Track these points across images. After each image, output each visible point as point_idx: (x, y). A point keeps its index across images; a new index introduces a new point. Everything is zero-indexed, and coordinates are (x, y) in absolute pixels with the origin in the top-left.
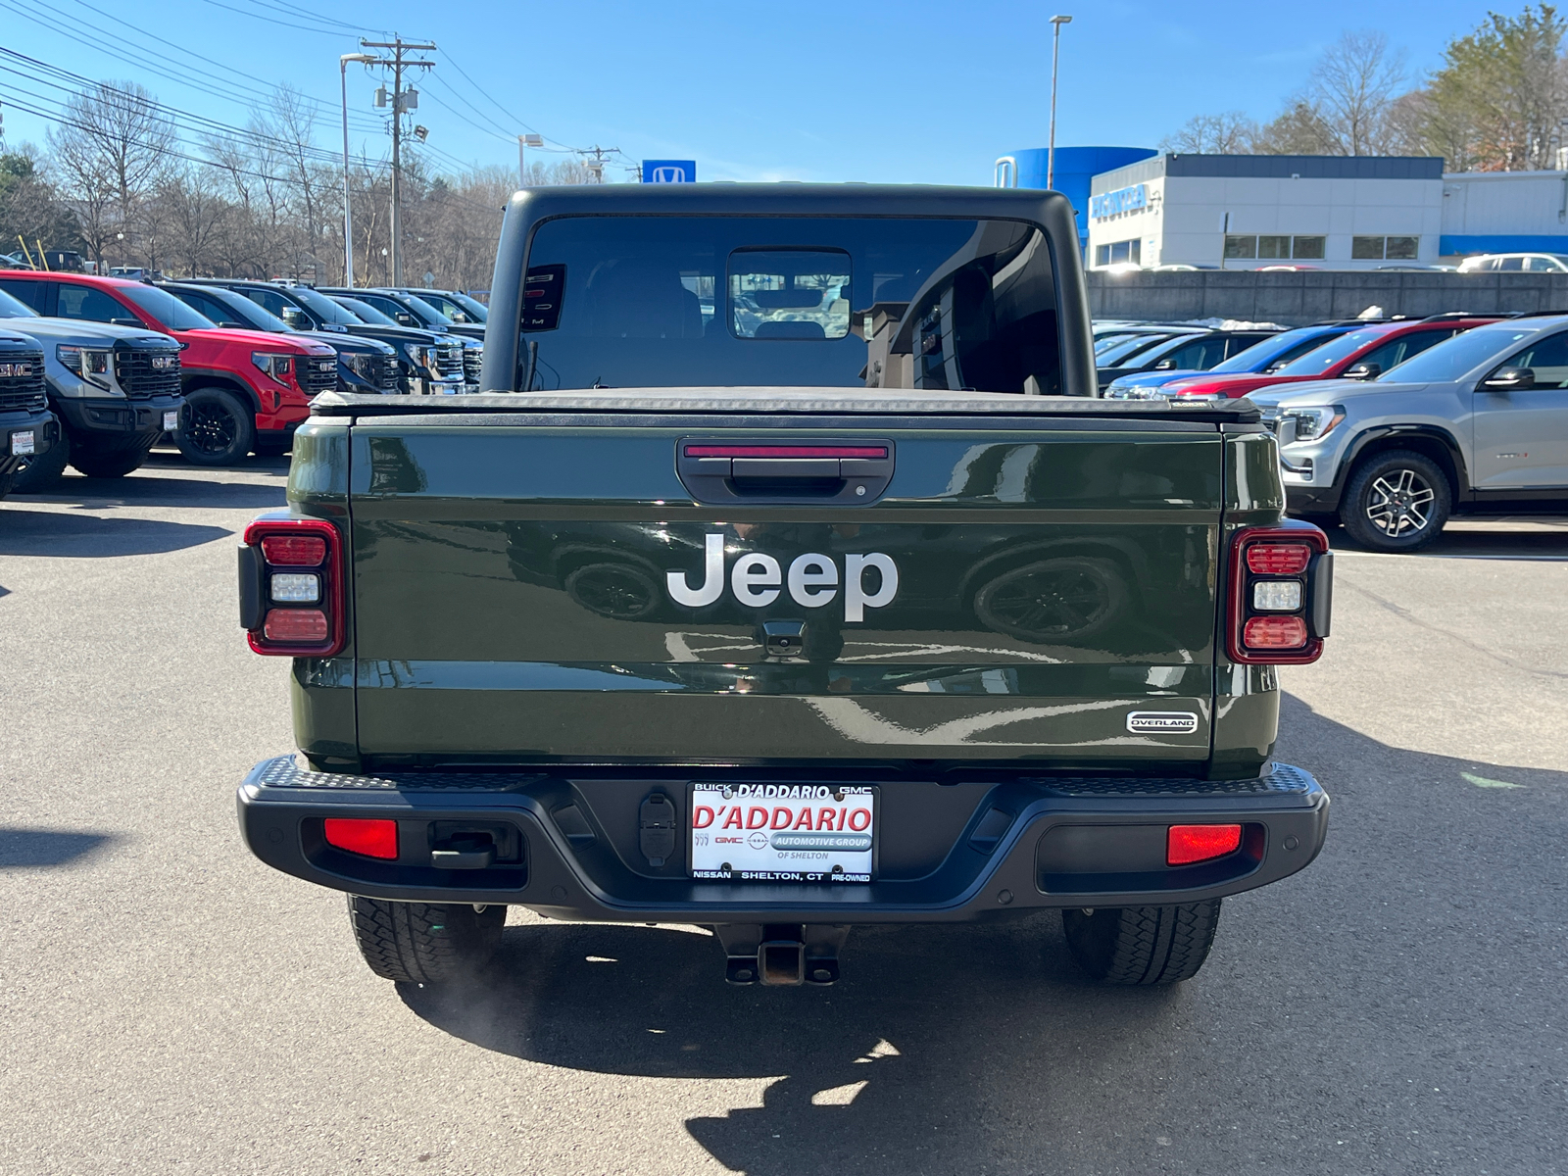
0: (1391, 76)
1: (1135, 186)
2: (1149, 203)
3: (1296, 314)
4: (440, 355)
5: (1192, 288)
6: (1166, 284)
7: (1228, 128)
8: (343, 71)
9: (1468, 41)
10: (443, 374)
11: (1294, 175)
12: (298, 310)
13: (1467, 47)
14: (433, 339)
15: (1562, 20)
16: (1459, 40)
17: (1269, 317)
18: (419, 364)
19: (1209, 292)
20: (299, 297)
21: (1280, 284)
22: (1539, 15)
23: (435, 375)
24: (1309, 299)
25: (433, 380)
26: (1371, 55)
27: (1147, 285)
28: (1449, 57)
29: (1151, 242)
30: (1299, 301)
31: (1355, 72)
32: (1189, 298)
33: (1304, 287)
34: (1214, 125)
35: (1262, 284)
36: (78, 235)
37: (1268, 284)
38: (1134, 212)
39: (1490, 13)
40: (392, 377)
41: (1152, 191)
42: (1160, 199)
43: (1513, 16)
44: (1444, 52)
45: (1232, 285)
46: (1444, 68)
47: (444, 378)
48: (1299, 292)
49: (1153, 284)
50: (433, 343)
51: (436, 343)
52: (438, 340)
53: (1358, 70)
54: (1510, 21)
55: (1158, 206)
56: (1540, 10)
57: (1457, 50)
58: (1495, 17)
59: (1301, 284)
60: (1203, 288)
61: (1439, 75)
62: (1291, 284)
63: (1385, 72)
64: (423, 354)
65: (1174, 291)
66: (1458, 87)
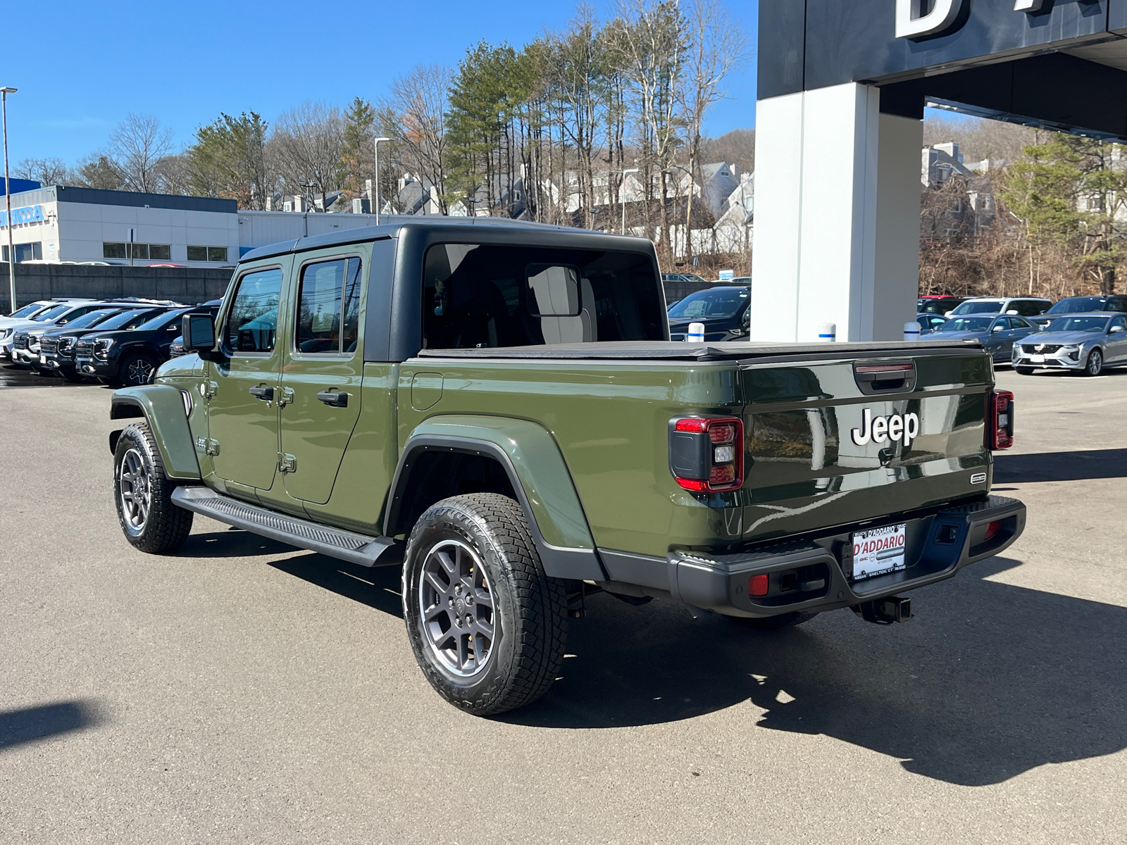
0: (163, 145)
1: (33, 206)
2: (46, 218)
3: (183, 295)
5: (114, 277)
6: (96, 275)
7: (51, 169)
9: (210, 129)
11: (146, 206)
13: (209, 132)
15: (264, 123)
16: (204, 128)
17: (166, 297)
19: (125, 280)
21: (171, 276)
22: (251, 118)
24: (190, 286)
26: (149, 130)
27: (82, 275)
28: (199, 137)
29: (51, 245)
30: (184, 286)
31: (140, 140)
32: (112, 284)
33: (186, 278)
34: (40, 166)
35: (159, 276)
37: (164, 276)
38: (33, 224)
39: (222, 114)
41: (48, 210)
42: (55, 216)
43: (236, 116)
44: (196, 133)
45: (140, 276)
46: (197, 143)
48: (184, 281)
49: (86, 274)
53: (142, 139)
54: (235, 120)
55: (54, 222)
56: (251, 115)
57: (203, 134)
58: (226, 117)
59: (185, 276)
60: (121, 277)
61: (195, 147)
62: (178, 276)
63: (159, 143)
65: (102, 279)
66: (209, 157)
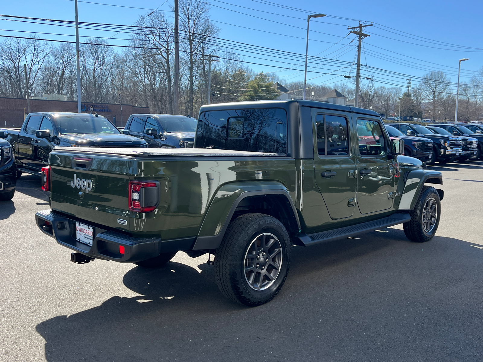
4: (451, 143)
8: (460, 64)
10: (451, 148)
12: (412, 130)
14: (449, 138)
18: (443, 145)
20: (413, 127)
23: (449, 148)
25: (447, 150)
36: (413, 112)
40: (431, 148)
47: (451, 149)
50: (449, 139)
51: (450, 139)
52: (450, 138)
64: (445, 142)
